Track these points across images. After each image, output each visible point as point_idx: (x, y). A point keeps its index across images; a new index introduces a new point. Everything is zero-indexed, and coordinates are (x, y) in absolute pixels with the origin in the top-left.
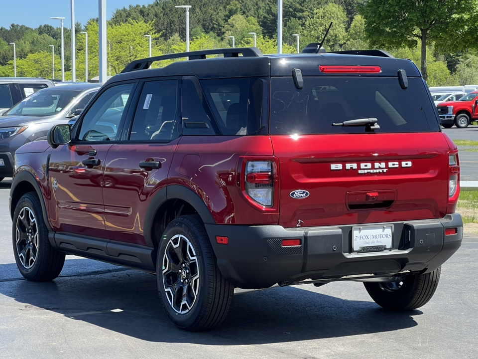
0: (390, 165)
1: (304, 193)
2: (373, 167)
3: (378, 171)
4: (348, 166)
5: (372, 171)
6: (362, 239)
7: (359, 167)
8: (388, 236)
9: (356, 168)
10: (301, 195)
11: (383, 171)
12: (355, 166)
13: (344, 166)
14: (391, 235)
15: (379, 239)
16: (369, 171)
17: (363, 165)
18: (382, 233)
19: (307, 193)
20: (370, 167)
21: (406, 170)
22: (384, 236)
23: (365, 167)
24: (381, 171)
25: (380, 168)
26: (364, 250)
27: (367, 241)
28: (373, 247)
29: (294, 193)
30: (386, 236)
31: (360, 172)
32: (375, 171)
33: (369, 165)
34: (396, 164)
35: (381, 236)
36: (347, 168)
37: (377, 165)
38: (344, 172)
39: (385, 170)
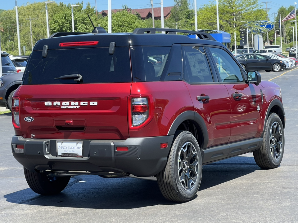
0: (82, 103)
2: (70, 105)
3: (73, 107)
4: (55, 104)
5: (69, 107)
6: (63, 148)
7: (61, 104)
8: (80, 148)
9: (60, 105)
10: (29, 120)
11: (76, 107)
12: (59, 104)
14: (81, 148)
15: (74, 150)
16: (67, 107)
17: (63, 103)
18: (76, 146)
19: (32, 119)
20: (68, 105)
21: (94, 107)
22: (77, 148)
24: (75, 107)
25: (74, 105)
26: (64, 155)
27: (66, 150)
28: (70, 154)
29: (26, 118)
30: (78, 148)
31: (62, 107)
32: (71, 107)
33: (68, 103)
34: (86, 103)
35: (75, 148)
36: (54, 105)
37: (73, 103)
38: (53, 107)
39: (78, 107)
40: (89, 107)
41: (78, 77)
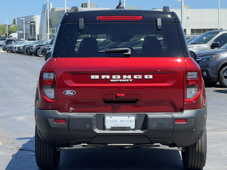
0: (135, 77)
1: (72, 92)
2: (122, 78)
3: (125, 80)
4: (103, 77)
5: (120, 80)
6: (112, 122)
7: (111, 78)
8: (132, 121)
9: (109, 78)
10: (70, 93)
11: (129, 81)
12: (108, 77)
13: (100, 77)
14: (134, 121)
15: (125, 123)
16: (119, 80)
17: (114, 77)
18: (128, 119)
20: (120, 78)
21: (149, 81)
22: (129, 121)
23: (116, 78)
24: (128, 80)
25: (127, 79)
26: (113, 129)
27: (116, 123)
28: (120, 127)
29: (66, 92)
30: (131, 121)
31: (111, 80)
32: (123, 80)
33: (119, 77)
34: (140, 77)
35: (127, 121)
36: (102, 78)
37: (125, 77)
38: (100, 80)
39: (131, 80)
40: (143, 80)
41: (127, 51)
